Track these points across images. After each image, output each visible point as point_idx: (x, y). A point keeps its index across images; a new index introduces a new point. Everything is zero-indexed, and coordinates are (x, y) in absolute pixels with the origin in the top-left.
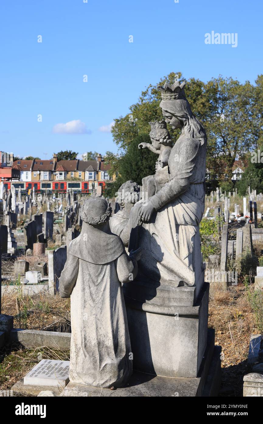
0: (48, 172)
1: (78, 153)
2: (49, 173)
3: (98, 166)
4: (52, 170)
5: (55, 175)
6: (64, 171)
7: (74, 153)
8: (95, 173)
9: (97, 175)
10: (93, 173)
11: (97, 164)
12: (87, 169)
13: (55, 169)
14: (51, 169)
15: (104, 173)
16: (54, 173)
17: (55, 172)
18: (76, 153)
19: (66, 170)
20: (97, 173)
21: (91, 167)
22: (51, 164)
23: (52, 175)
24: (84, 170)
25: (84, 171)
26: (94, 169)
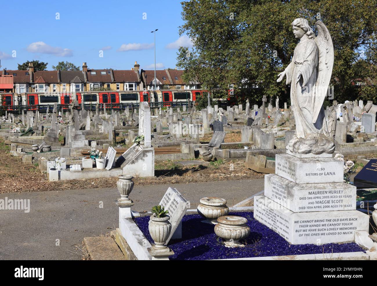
0: (25, 85)
1: (47, 64)
2: (27, 86)
3: (85, 77)
4: (30, 82)
5: (34, 88)
6: (45, 83)
7: (43, 64)
8: (82, 85)
9: (85, 87)
10: (80, 85)
11: (83, 75)
12: (73, 81)
13: (33, 81)
14: (28, 82)
15: (94, 86)
16: (33, 86)
17: (34, 84)
18: (45, 63)
19: (47, 81)
20: (85, 85)
21: (77, 78)
22: (27, 75)
23: (30, 88)
24: (70, 81)
25: (70, 83)
26: (81, 80)
